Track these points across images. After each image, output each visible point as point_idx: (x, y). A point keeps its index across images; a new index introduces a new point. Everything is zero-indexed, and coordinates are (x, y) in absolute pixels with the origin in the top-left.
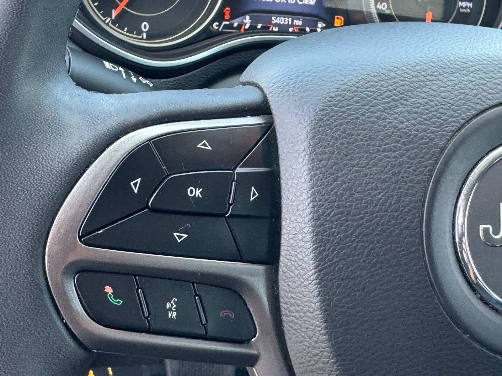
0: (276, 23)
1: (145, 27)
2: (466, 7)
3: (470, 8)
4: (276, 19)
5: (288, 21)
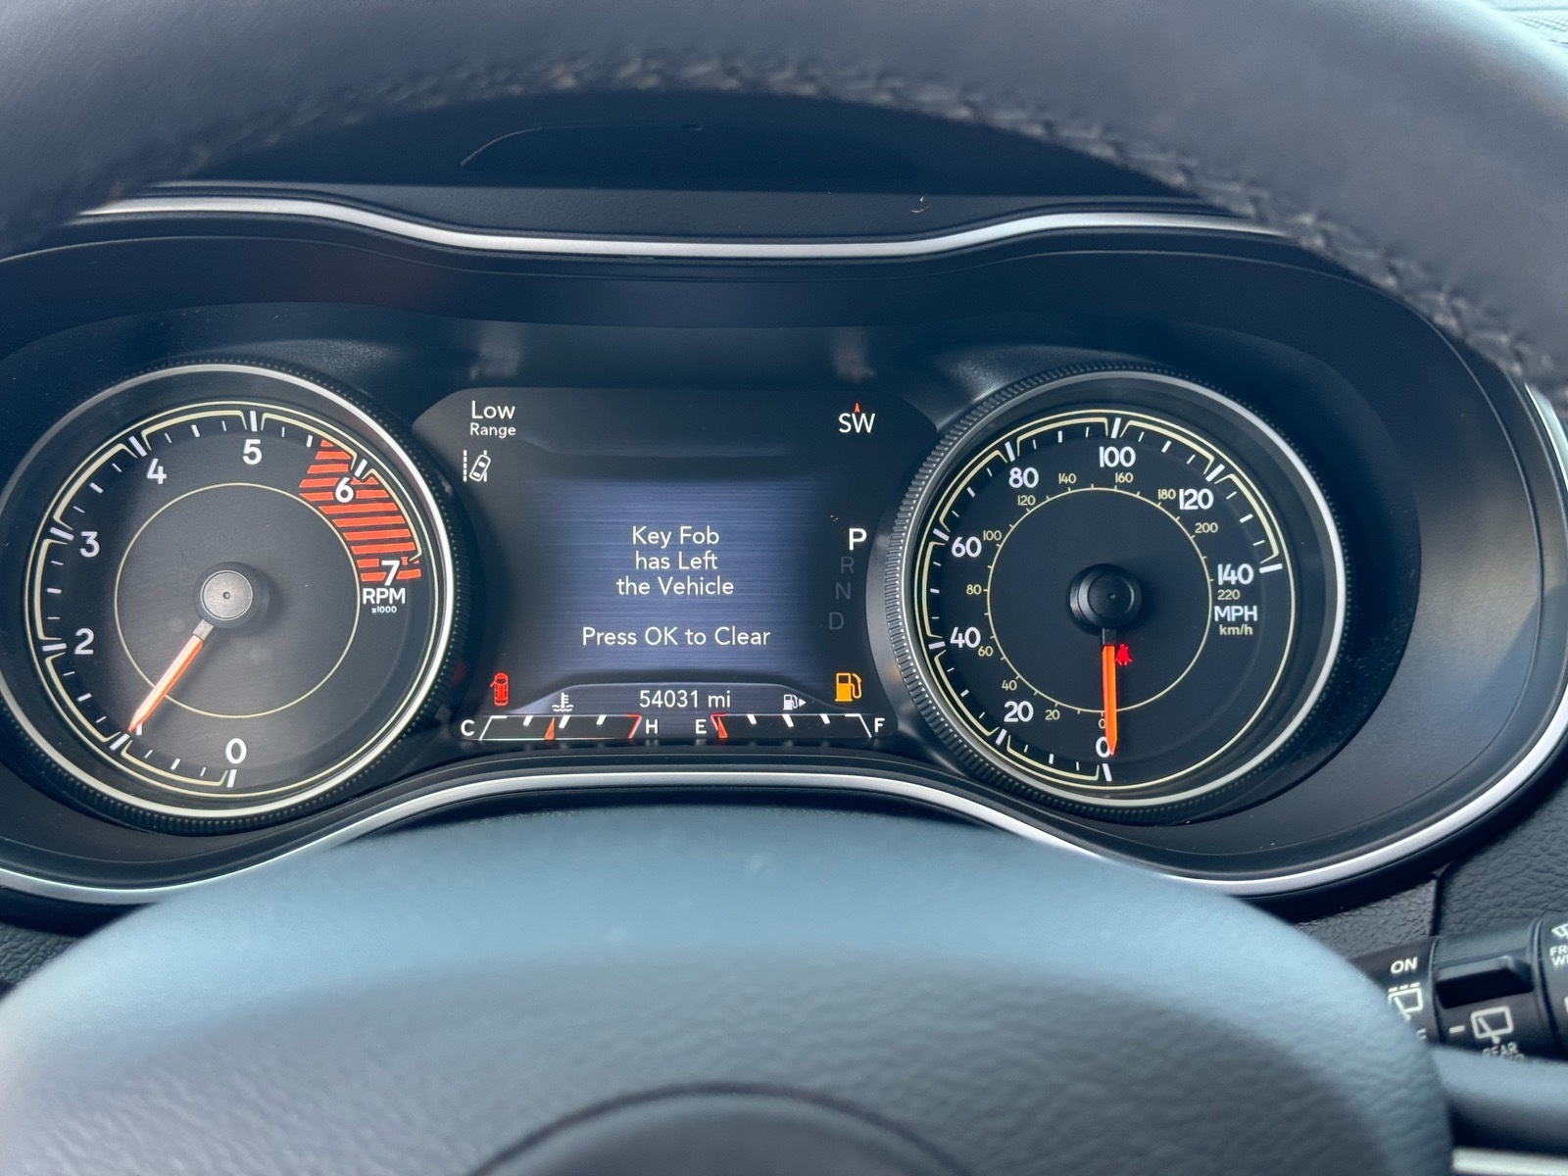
0: (653, 707)
1: (236, 751)
2: (1240, 621)
3: (1251, 623)
4: (651, 696)
5: (690, 699)
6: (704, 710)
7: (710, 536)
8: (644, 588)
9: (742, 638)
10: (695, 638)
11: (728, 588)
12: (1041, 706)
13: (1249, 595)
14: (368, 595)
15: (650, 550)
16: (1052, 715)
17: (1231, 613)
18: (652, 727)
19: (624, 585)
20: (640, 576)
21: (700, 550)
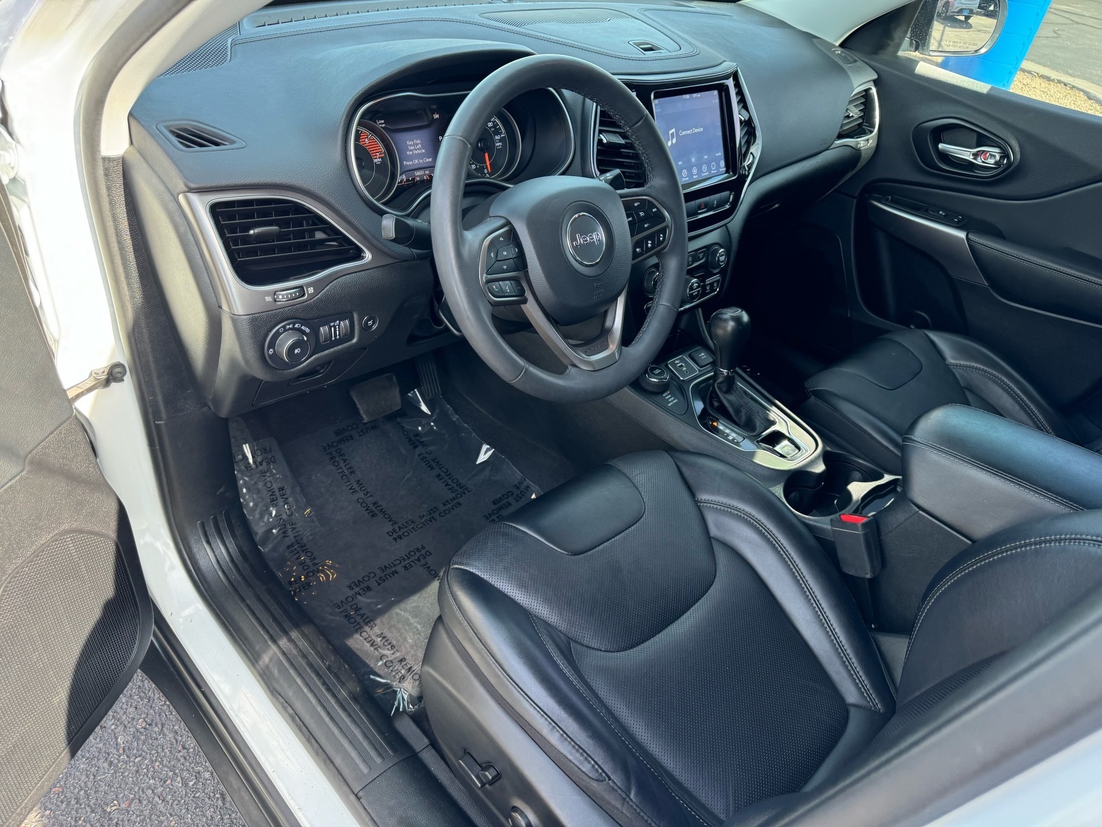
6: (425, 175)
7: (419, 141)
8: (411, 153)
9: (428, 160)
10: (421, 161)
11: (424, 151)
12: (476, 165)
13: (500, 141)
14: (375, 161)
15: (411, 145)
16: (478, 167)
17: (498, 144)
18: (418, 179)
19: (408, 153)
20: (411, 150)
21: (418, 144)
